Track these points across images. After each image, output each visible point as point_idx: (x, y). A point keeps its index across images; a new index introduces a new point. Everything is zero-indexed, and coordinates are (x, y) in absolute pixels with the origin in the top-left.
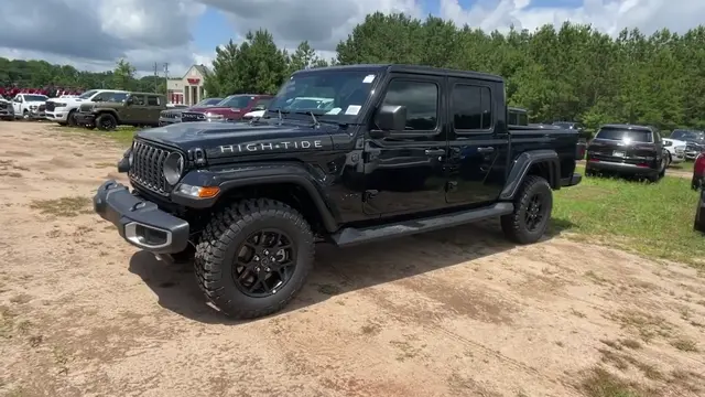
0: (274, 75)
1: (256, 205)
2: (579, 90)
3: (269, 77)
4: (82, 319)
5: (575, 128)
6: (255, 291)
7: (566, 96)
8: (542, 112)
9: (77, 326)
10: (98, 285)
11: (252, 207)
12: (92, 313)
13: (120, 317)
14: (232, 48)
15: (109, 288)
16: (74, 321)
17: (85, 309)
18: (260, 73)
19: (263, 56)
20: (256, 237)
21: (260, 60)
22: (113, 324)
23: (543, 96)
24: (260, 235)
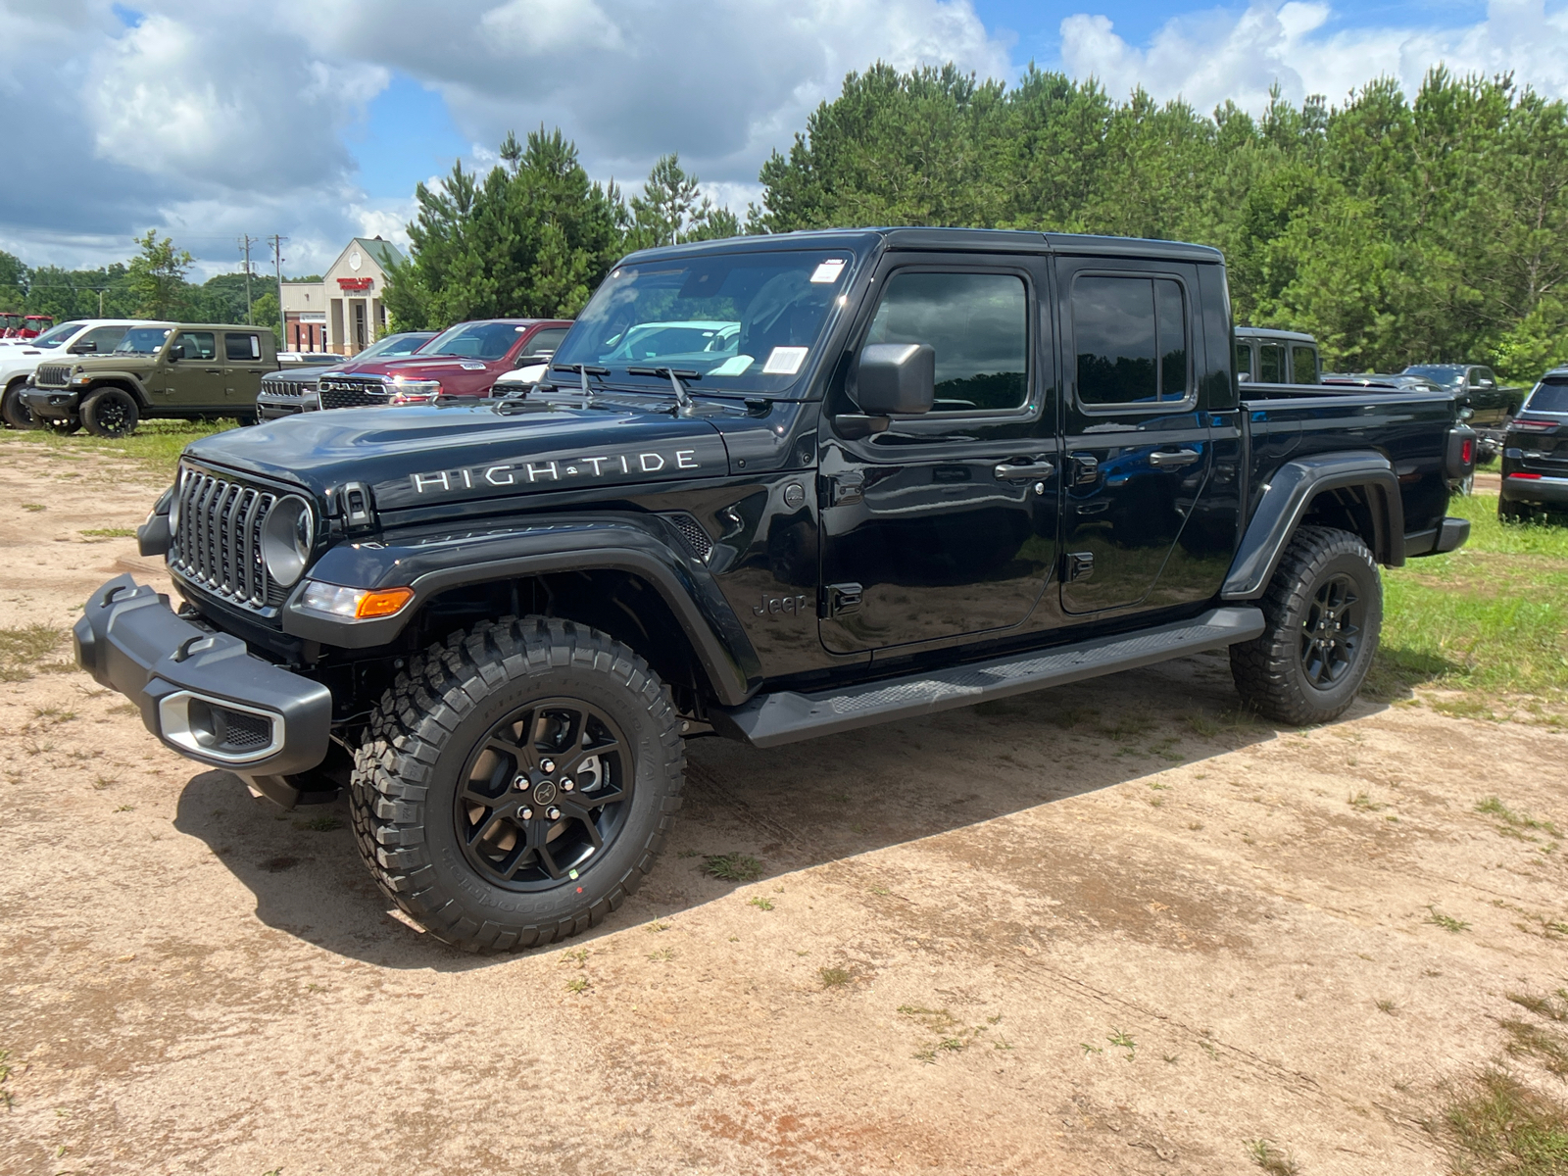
0: (582, 258)
1: (516, 634)
2: (1479, 269)
3: (568, 263)
4: (50, 962)
5: (1473, 380)
6: (520, 876)
7: (1443, 286)
8: (1372, 338)
9: (36, 980)
10: (90, 867)
11: (504, 639)
12: (77, 946)
13: (151, 954)
14: (461, 187)
15: (121, 876)
16: (28, 966)
17: (55, 936)
18: (541, 255)
19: (550, 205)
20: (519, 726)
21: (542, 217)
22: (133, 972)
23: (1374, 290)
24: (528, 718)
